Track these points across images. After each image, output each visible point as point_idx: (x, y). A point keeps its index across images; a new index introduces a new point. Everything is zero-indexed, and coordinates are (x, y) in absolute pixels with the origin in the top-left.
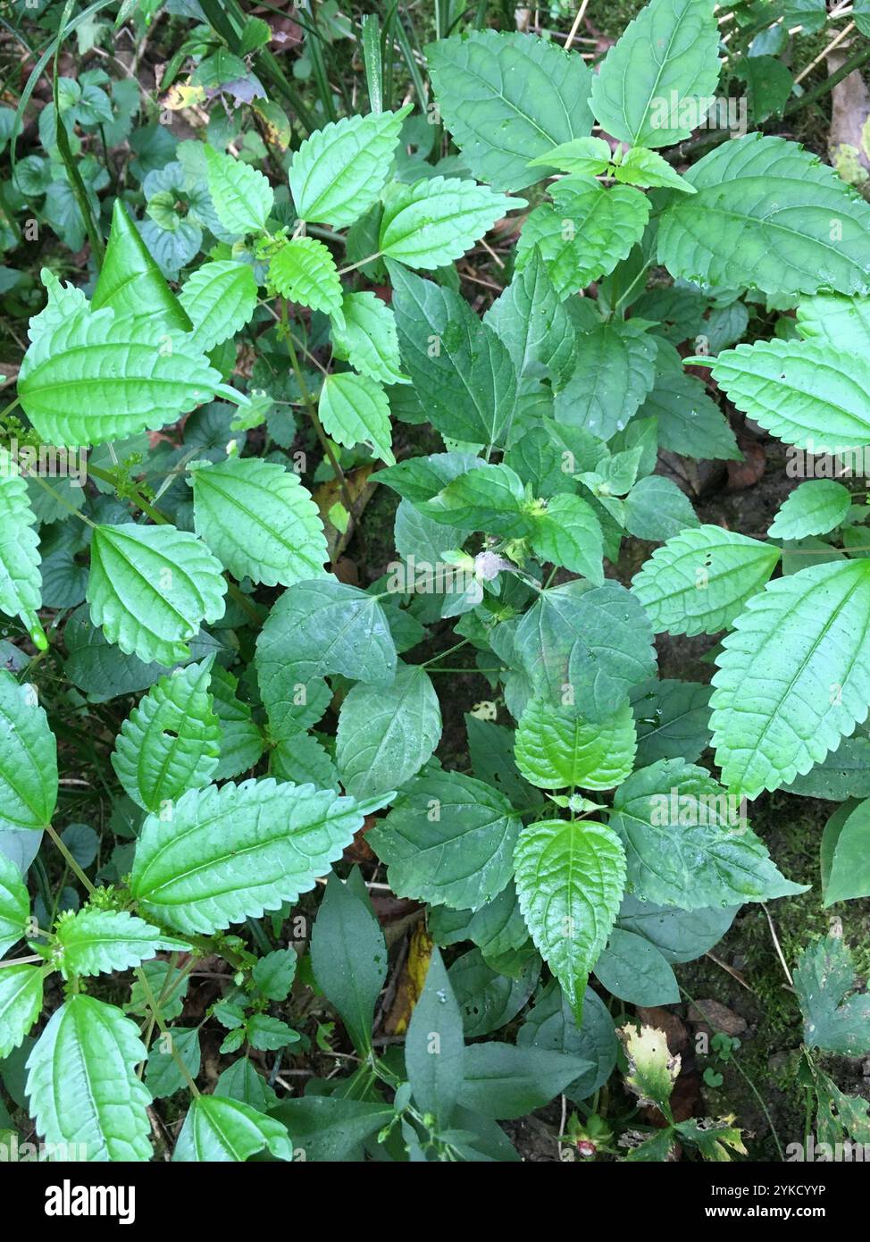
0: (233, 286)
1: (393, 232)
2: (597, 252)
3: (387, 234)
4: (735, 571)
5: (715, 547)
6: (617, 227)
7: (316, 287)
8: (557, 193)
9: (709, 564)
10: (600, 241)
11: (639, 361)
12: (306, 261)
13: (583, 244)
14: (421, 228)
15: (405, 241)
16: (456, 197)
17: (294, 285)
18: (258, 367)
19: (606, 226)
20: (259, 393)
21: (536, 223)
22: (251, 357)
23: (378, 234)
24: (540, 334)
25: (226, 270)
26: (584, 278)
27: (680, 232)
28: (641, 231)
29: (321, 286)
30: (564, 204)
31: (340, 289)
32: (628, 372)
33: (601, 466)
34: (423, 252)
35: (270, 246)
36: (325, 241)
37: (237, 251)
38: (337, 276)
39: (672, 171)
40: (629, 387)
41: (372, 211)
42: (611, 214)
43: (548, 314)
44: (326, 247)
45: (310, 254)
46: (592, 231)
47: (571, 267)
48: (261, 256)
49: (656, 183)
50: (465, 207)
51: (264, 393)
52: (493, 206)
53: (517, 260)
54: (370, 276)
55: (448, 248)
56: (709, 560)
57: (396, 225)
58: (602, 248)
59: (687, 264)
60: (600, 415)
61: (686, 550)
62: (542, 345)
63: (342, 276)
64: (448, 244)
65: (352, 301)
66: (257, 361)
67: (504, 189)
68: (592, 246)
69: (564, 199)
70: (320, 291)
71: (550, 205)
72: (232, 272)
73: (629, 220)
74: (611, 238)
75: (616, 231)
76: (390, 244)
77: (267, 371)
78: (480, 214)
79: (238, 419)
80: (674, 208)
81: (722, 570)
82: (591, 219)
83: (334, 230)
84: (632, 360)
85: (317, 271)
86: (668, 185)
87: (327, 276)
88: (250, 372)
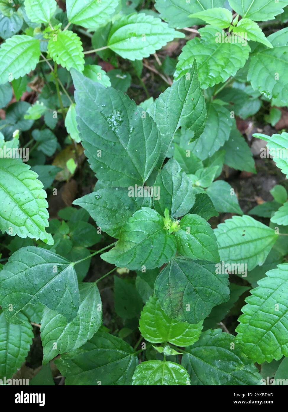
0: (28, 49)
1: (115, 37)
2: (219, 69)
3: (112, 37)
4: (255, 240)
5: (248, 227)
6: (232, 58)
7: (71, 58)
8: (203, 33)
9: (244, 235)
10: (222, 63)
11: (223, 124)
12: (67, 44)
13: (213, 63)
14: (130, 38)
15: (121, 43)
16: (149, 26)
17: (60, 55)
18: (44, 89)
19: (226, 56)
20: (40, 103)
21: (191, 47)
22: (42, 83)
23: (108, 37)
24: (188, 112)
25: (25, 40)
26: (211, 81)
27: (260, 67)
28: (244, 62)
29: (73, 58)
30: (206, 40)
31: (83, 62)
32: (218, 129)
33: (198, 172)
34: (128, 50)
35: (51, 32)
36: (80, 34)
37: (36, 32)
38: (82, 55)
39: (263, 34)
40: (217, 136)
41: (107, 26)
42: (230, 51)
43: (195, 101)
44: (79, 38)
45: (71, 40)
46: (218, 57)
47: (205, 75)
48: (46, 36)
49: (254, 39)
50: (153, 32)
51: (42, 104)
52: (168, 34)
53: (178, 65)
54: (101, 57)
55: (141, 51)
56: (244, 233)
57: (118, 34)
58: (223, 67)
59: (261, 84)
60: (201, 147)
61: (234, 226)
62: (188, 118)
63: (85, 55)
64: (142, 49)
65: (90, 68)
66: (44, 86)
67: (175, 26)
68: (218, 65)
69: (206, 37)
70: (73, 61)
71: (198, 39)
72: (29, 42)
73: (238, 55)
74: (228, 63)
75: (230, 60)
76: (113, 43)
77: (49, 91)
78: (161, 37)
79: (28, 114)
80: (258, 53)
81: (250, 239)
82: (218, 51)
83: (88, 31)
84: (220, 124)
85: (72, 50)
86: (260, 41)
87: (77, 54)
88: (41, 90)
